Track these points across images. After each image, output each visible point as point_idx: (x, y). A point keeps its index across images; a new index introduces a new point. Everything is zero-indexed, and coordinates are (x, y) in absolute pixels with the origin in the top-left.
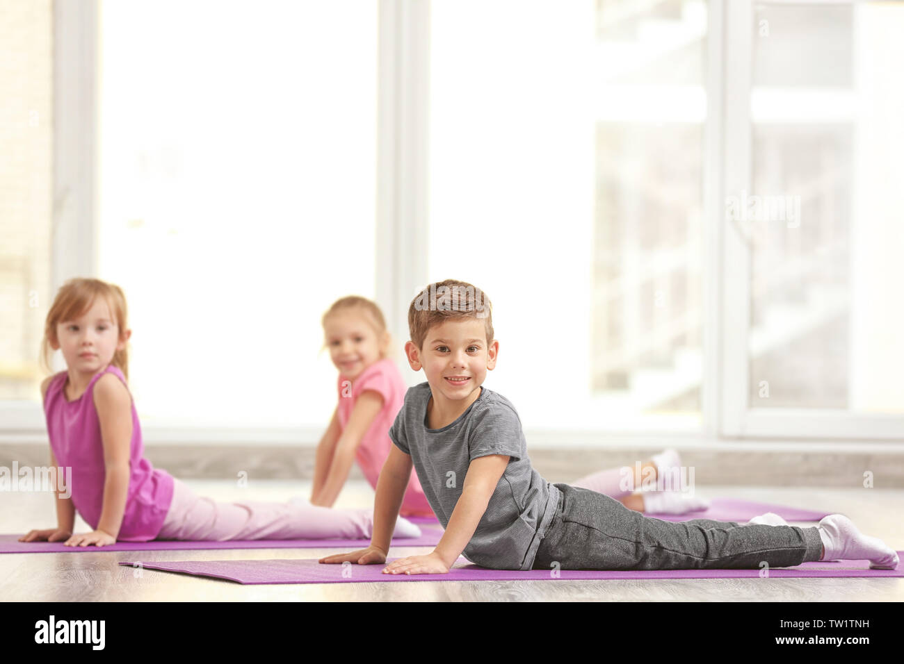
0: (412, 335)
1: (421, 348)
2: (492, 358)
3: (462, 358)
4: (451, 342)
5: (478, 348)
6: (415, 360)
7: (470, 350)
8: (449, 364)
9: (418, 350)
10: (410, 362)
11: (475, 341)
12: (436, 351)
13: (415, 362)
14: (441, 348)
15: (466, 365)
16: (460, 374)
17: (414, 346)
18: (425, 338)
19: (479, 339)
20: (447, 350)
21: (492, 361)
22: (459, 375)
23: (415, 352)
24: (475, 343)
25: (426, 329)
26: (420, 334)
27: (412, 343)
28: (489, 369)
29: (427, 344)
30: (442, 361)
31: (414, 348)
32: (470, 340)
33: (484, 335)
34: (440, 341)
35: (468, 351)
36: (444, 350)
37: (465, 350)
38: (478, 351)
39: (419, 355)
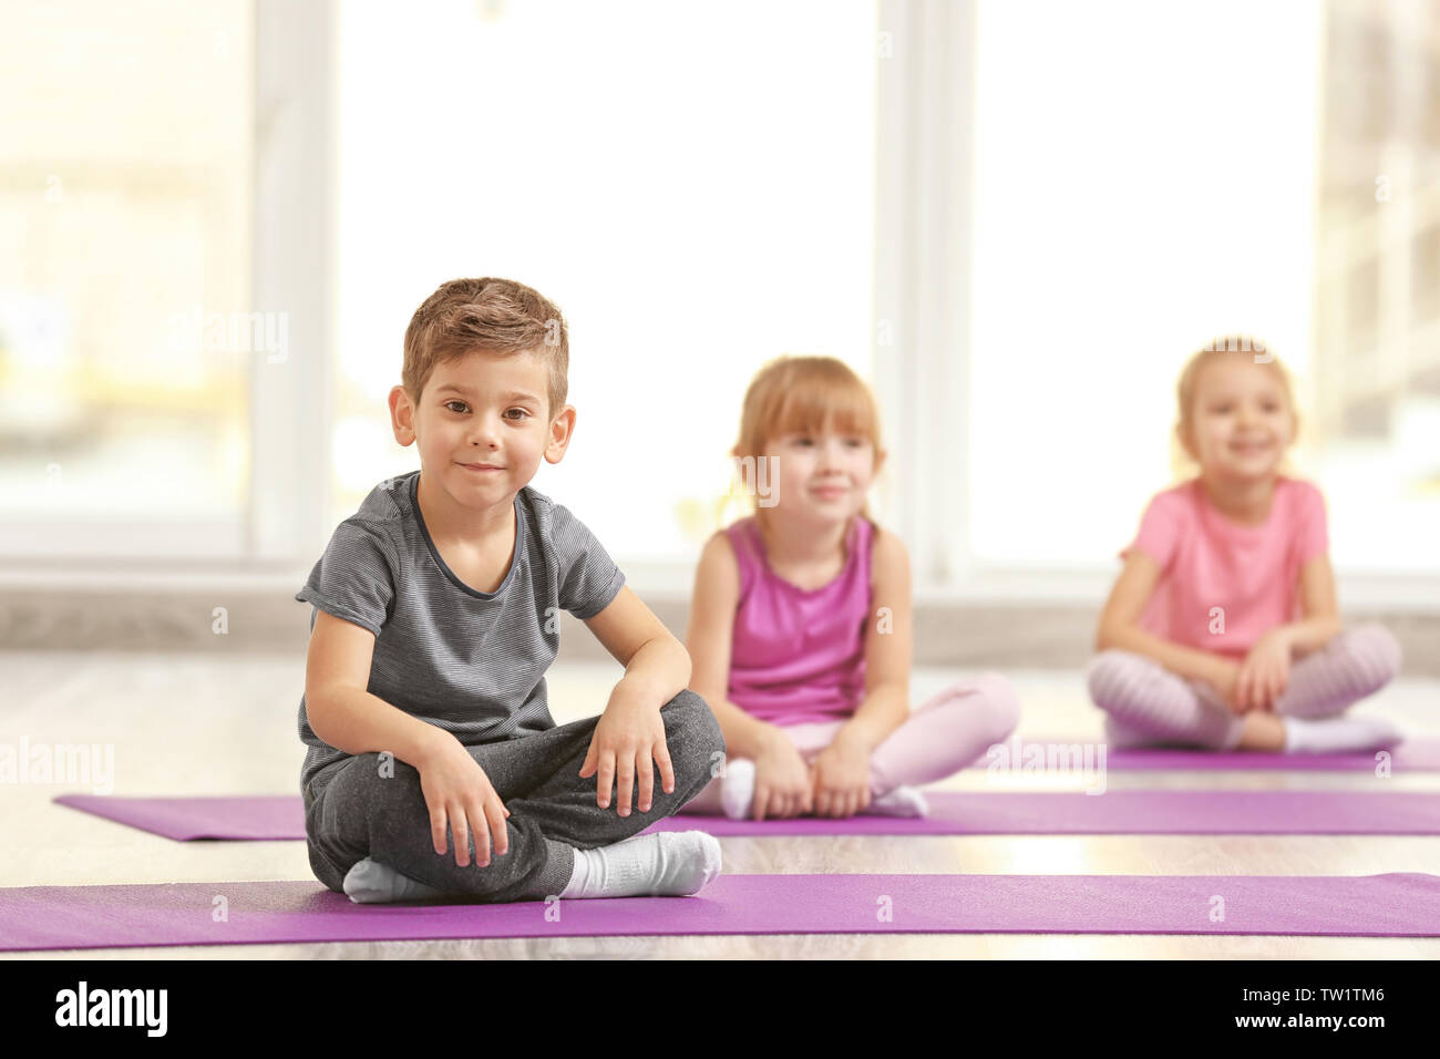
0: (405, 375)
1: (418, 402)
2: (558, 441)
3: (492, 427)
4: (474, 393)
5: (528, 414)
6: (404, 426)
7: (512, 414)
8: (466, 435)
9: (412, 404)
10: (396, 427)
11: (522, 398)
12: (444, 409)
13: (403, 428)
14: (454, 403)
15: (499, 442)
16: (486, 459)
17: (407, 396)
18: (427, 379)
19: (532, 394)
20: (466, 409)
21: (557, 445)
22: (482, 462)
23: (407, 408)
24: (525, 403)
25: (429, 364)
26: (420, 372)
27: (402, 390)
28: (547, 459)
29: (431, 393)
30: (454, 431)
31: (405, 401)
32: (514, 394)
33: (545, 390)
34: (455, 389)
35: (507, 415)
36: (461, 407)
37: (501, 413)
38: (529, 419)
39: (413, 415)
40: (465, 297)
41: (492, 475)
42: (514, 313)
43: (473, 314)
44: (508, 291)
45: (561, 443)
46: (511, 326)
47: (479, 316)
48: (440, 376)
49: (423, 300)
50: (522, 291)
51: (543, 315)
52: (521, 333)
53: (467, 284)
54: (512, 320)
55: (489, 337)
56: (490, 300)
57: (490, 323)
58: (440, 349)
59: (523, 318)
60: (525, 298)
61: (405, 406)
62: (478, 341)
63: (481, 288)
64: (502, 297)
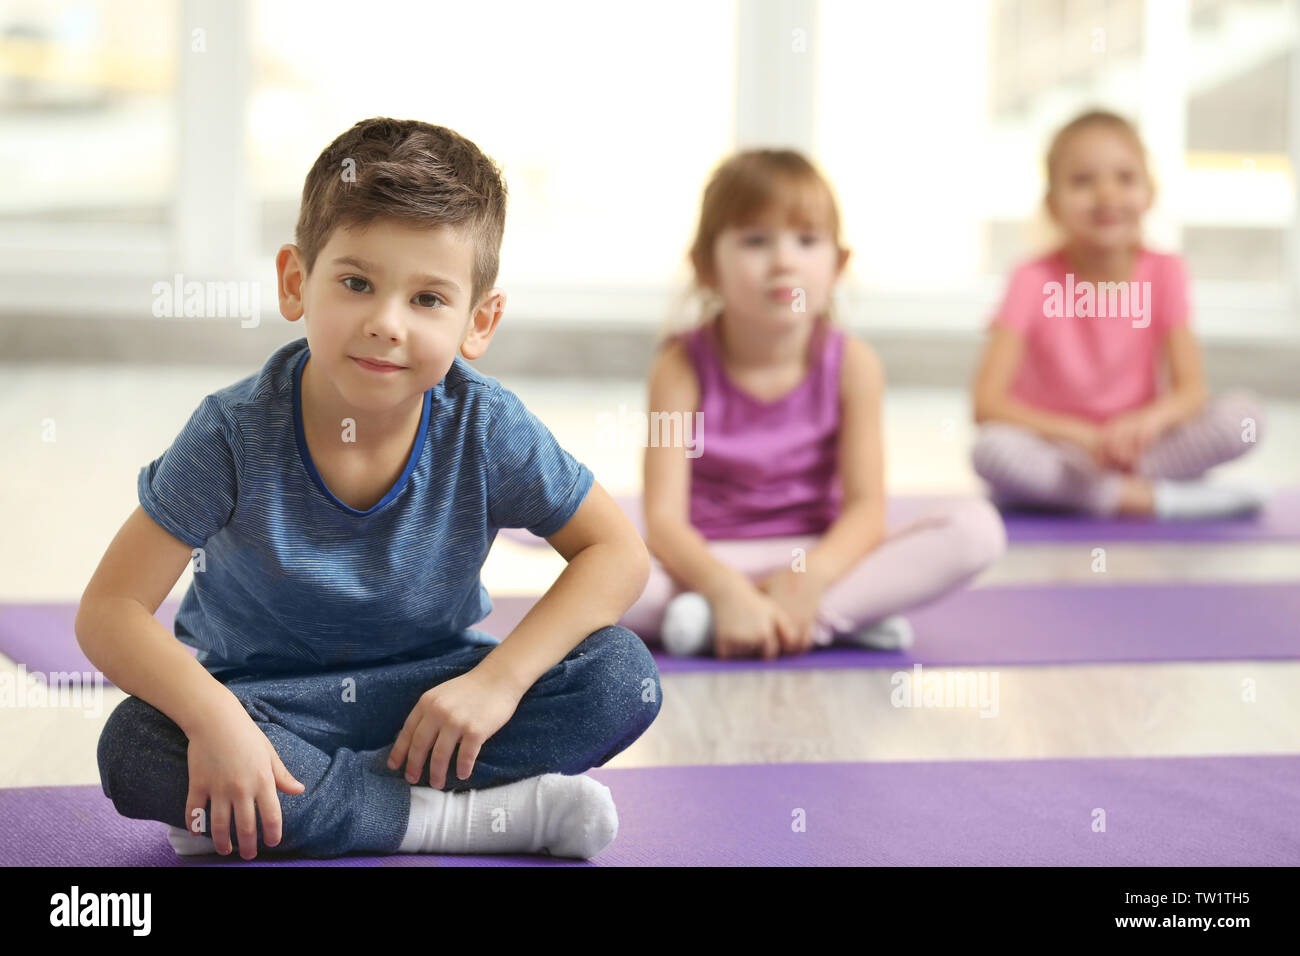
0: (299, 232)
1: (310, 268)
2: (480, 331)
3: (396, 314)
4: (380, 271)
5: (445, 301)
6: (291, 295)
7: (423, 300)
8: (362, 322)
9: (302, 269)
10: (283, 296)
11: (436, 282)
12: (341, 286)
13: (291, 298)
14: (352, 279)
15: (402, 335)
16: (385, 354)
17: (298, 262)
18: (323, 245)
19: (450, 279)
20: (367, 289)
21: (478, 336)
22: (379, 358)
23: (298, 273)
24: (440, 287)
27: (294, 252)
29: (325, 261)
30: (352, 312)
31: (295, 264)
32: (427, 277)
33: (469, 271)
34: (355, 263)
35: (417, 300)
36: (360, 284)
37: (410, 297)
38: (445, 309)
39: (303, 283)
40: (382, 145)
41: (392, 375)
42: (441, 177)
43: (389, 175)
44: (436, 147)
45: (484, 333)
46: (434, 193)
47: (394, 178)
48: (339, 245)
49: (334, 138)
50: (455, 146)
51: (477, 179)
52: (446, 202)
53: (388, 128)
54: (438, 185)
55: (405, 204)
56: (411, 157)
57: (408, 186)
58: (342, 211)
59: (452, 183)
60: (457, 156)
61: (296, 270)
62: (391, 209)
63: (405, 136)
64: (428, 153)
